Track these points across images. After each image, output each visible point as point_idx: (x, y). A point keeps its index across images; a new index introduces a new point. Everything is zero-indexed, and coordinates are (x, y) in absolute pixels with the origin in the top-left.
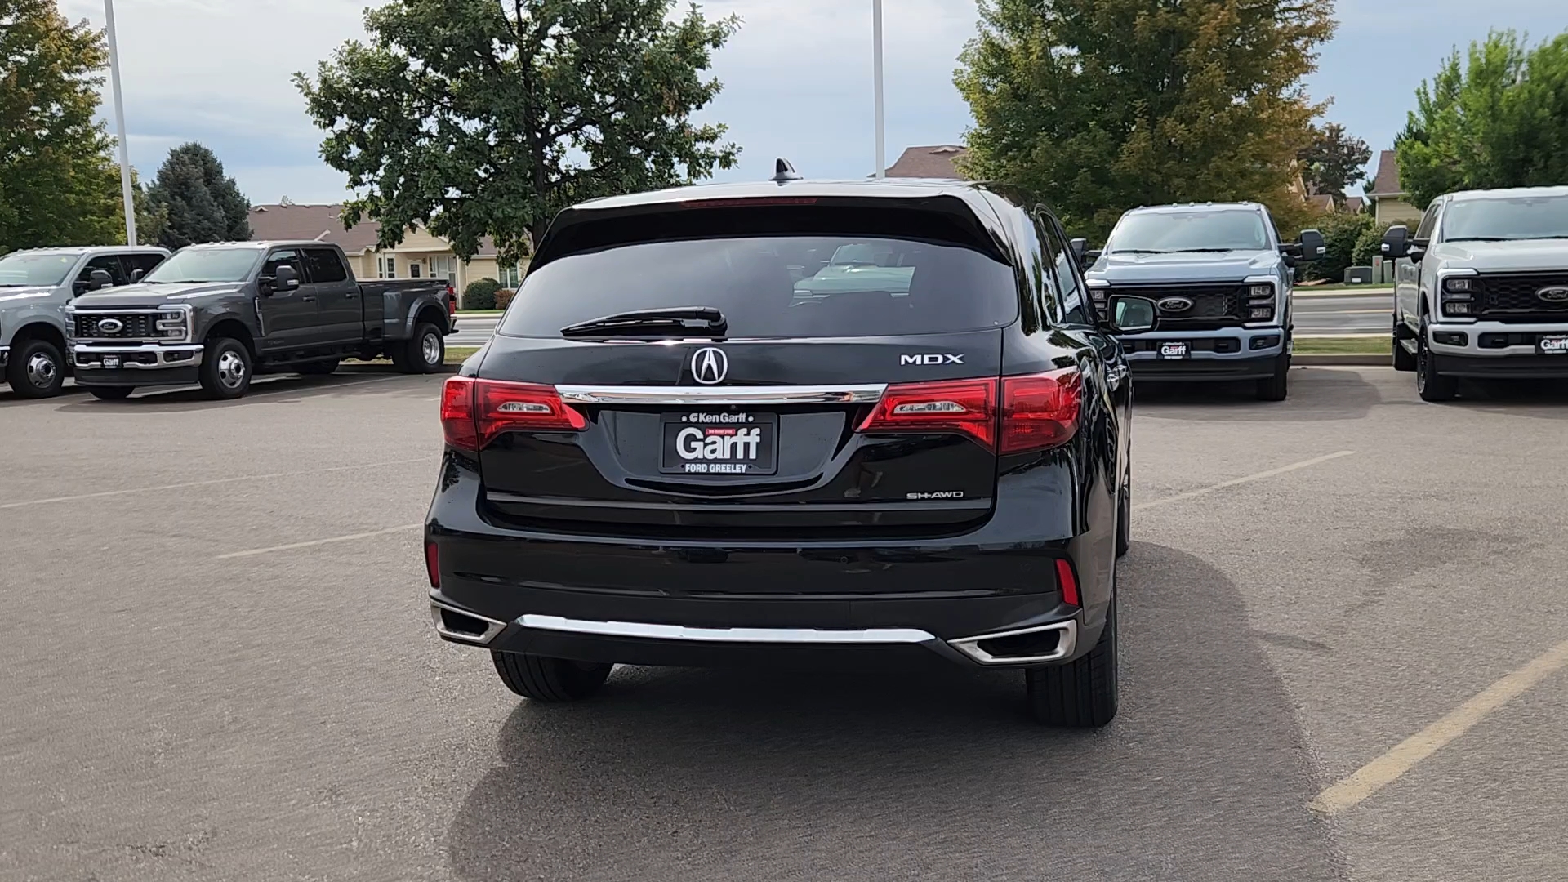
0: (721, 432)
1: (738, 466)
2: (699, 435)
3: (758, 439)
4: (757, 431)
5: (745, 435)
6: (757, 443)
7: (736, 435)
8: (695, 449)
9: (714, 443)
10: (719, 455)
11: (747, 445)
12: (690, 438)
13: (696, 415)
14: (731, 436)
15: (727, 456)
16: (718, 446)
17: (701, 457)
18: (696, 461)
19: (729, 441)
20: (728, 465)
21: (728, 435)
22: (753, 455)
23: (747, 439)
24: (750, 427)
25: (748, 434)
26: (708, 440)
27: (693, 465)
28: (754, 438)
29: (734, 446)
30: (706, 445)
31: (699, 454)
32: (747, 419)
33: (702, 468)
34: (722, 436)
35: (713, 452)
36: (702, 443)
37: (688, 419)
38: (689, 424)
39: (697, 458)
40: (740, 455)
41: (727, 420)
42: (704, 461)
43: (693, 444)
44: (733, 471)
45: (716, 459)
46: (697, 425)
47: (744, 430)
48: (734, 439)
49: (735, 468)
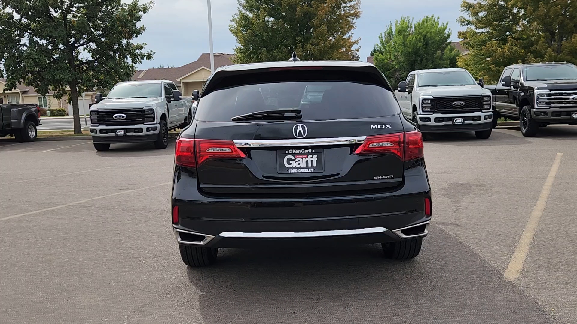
0: (302, 156)
1: (310, 169)
2: (293, 158)
3: (316, 159)
4: (316, 155)
5: (311, 157)
6: (316, 160)
7: (308, 157)
8: (291, 164)
9: (299, 161)
10: (301, 165)
11: (312, 161)
12: (289, 159)
13: (291, 150)
14: (306, 158)
15: (305, 166)
16: (301, 162)
17: (294, 166)
18: (292, 168)
19: (305, 160)
20: (306, 169)
21: (304, 158)
22: (315, 165)
23: (312, 159)
24: (313, 154)
25: (312, 157)
26: (297, 160)
27: (292, 170)
28: (315, 158)
29: (307, 162)
30: (296, 162)
31: (293, 165)
32: (312, 151)
33: (295, 171)
34: (302, 158)
35: (299, 164)
36: (294, 161)
37: (288, 152)
38: (289, 154)
39: (292, 167)
40: (310, 165)
41: (304, 152)
42: (295, 168)
43: (291, 162)
44: (308, 171)
45: (300, 167)
46: (292, 154)
47: (311, 156)
48: (307, 159)
49: (309, 170)
